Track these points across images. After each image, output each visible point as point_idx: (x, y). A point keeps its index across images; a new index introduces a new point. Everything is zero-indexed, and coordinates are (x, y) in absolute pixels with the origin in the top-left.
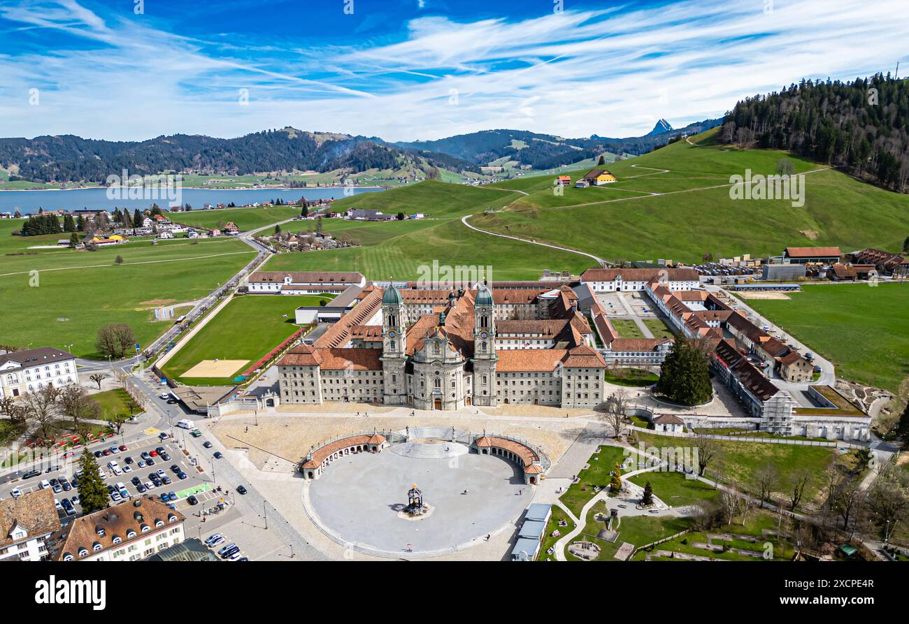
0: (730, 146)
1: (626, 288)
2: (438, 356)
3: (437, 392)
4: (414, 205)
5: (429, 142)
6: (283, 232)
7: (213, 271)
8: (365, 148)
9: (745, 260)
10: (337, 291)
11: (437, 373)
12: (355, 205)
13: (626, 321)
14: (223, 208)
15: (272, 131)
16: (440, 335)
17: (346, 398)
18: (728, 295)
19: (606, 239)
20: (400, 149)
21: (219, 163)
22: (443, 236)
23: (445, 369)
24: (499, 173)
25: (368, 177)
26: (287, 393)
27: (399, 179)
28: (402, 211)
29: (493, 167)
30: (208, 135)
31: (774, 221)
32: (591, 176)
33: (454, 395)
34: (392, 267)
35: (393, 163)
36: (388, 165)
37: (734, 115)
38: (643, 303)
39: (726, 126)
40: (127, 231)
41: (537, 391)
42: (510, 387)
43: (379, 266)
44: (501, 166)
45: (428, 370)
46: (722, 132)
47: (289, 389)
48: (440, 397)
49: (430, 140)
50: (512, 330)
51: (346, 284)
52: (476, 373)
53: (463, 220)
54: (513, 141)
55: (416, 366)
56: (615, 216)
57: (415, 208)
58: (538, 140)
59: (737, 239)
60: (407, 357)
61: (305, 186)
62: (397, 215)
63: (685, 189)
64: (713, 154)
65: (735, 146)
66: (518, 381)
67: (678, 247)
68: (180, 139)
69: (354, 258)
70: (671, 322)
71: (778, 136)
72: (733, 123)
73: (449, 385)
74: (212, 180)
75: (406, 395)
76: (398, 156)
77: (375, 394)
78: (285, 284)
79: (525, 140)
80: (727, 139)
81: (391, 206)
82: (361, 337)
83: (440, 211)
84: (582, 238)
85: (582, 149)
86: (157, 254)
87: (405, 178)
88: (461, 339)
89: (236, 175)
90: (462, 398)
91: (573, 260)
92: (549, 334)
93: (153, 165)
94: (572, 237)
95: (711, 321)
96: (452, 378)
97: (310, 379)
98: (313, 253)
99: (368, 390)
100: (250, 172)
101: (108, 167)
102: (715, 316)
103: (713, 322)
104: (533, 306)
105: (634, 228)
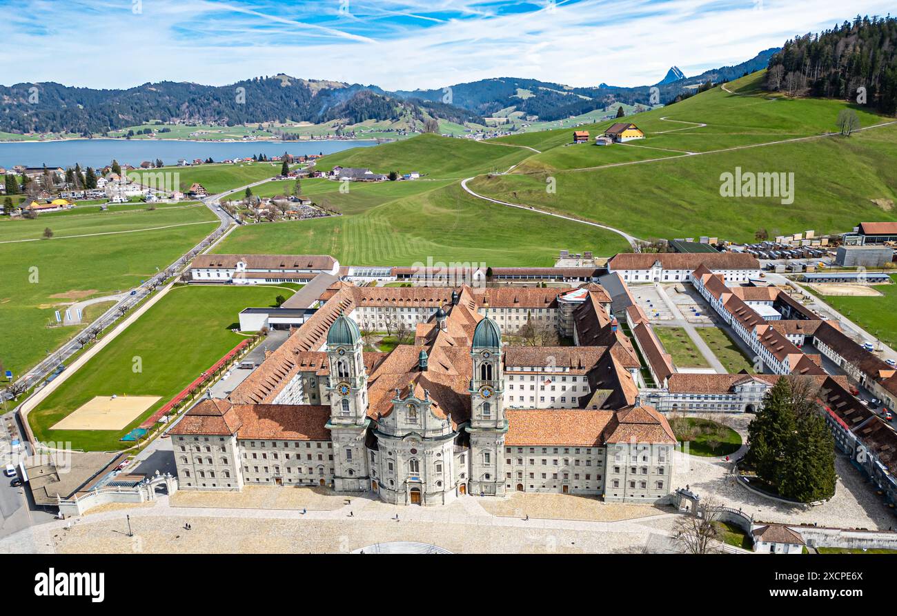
0: (777, 94)
1: (666, 278)
2: (414, 427)
3: (413, 478)
4: (408, 163)
5: (430, 91)
6: (255, 197)
7: (157, 249)
8: (362, 97)
9: (808, 238)
10: (303, 280)
11: (414, 451)
12: (341, 163)
13: (674, 329)
14: (199, 164)
15: (264, 78)
16: (419, 392)
17: (278, 480)
18: (800, 289)
19: (635, 210)
20: (399, 98)
21: (208, 112)
22: (439, 204)
23: (425, 445)
24: (503, 124)
25: (366, 129)
26: (188, 474)
27: (397, 130)
28: (394, 170)
29: (498, 118)
30: (196, 82)
31: (838, 187)
32: (614, 131)
33: (439, 484)
34: (376, 244)
35: (391, 114)
36: (386, 115)
37: (782, 57)
38: (690, 300)
39: (774, 70)
40: (76, 193)
41: (566, 475)
42: (526, 468)
43: (360, 243)
44: (506, 117)
45: (399, 447)
46: (767, 76)
47: (190, 468)
48: (417, 486)
49: (432, 89)
50: (527, 360)
51: (313, 271)
52: (474, 449)
53: (463, 184)
54: (519, 90)
55: (381, 441)
56: (644, 182)
57: (409, 166)
58: (545, 89)
59: (794, 210)
60: (368, 422)
61: (298, 138)
62: (388, 174)
63: (726, 147)
64: (756, 103)
65: (782, 94)
66: (538, 459)
67: (721, 220)
68: (167, 86)
69: (333, 232)
70: (734, 332)
71: (835, 82)
72: (780, 67)
73: (432, 469)
74: (200, 131)
75: (367, 478)
76: (397, 106)
77: (322, 474)
78: (237, 271)
79: (531, 89)
80: (773, 87)
81: (383, 164)
82: (312, 369)
83: (438, 170)
84: (606, 208)
85: (591, 99)
86: (101, 224)
87: (404, 130)
88: (452, 391)
89: (226, 126)
90: (453, 485)
91: (595, 236)
92: (580, 367)
93: (138, 114)
94: (594, 206)
95: (792, 336)
96: (435, 458)
97: (221, 454)
98: (285, 223)
99: (311, 469)
100: (240, 122)
101: (90, 116)
102: (798, 328)
103: (794, 336)
104: (552, 310)
105: (666, 196)
